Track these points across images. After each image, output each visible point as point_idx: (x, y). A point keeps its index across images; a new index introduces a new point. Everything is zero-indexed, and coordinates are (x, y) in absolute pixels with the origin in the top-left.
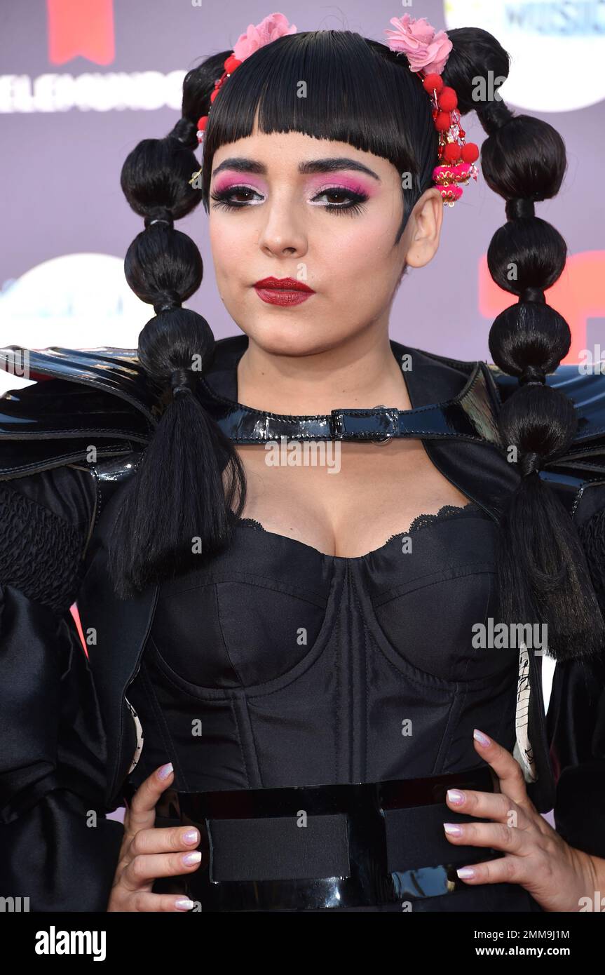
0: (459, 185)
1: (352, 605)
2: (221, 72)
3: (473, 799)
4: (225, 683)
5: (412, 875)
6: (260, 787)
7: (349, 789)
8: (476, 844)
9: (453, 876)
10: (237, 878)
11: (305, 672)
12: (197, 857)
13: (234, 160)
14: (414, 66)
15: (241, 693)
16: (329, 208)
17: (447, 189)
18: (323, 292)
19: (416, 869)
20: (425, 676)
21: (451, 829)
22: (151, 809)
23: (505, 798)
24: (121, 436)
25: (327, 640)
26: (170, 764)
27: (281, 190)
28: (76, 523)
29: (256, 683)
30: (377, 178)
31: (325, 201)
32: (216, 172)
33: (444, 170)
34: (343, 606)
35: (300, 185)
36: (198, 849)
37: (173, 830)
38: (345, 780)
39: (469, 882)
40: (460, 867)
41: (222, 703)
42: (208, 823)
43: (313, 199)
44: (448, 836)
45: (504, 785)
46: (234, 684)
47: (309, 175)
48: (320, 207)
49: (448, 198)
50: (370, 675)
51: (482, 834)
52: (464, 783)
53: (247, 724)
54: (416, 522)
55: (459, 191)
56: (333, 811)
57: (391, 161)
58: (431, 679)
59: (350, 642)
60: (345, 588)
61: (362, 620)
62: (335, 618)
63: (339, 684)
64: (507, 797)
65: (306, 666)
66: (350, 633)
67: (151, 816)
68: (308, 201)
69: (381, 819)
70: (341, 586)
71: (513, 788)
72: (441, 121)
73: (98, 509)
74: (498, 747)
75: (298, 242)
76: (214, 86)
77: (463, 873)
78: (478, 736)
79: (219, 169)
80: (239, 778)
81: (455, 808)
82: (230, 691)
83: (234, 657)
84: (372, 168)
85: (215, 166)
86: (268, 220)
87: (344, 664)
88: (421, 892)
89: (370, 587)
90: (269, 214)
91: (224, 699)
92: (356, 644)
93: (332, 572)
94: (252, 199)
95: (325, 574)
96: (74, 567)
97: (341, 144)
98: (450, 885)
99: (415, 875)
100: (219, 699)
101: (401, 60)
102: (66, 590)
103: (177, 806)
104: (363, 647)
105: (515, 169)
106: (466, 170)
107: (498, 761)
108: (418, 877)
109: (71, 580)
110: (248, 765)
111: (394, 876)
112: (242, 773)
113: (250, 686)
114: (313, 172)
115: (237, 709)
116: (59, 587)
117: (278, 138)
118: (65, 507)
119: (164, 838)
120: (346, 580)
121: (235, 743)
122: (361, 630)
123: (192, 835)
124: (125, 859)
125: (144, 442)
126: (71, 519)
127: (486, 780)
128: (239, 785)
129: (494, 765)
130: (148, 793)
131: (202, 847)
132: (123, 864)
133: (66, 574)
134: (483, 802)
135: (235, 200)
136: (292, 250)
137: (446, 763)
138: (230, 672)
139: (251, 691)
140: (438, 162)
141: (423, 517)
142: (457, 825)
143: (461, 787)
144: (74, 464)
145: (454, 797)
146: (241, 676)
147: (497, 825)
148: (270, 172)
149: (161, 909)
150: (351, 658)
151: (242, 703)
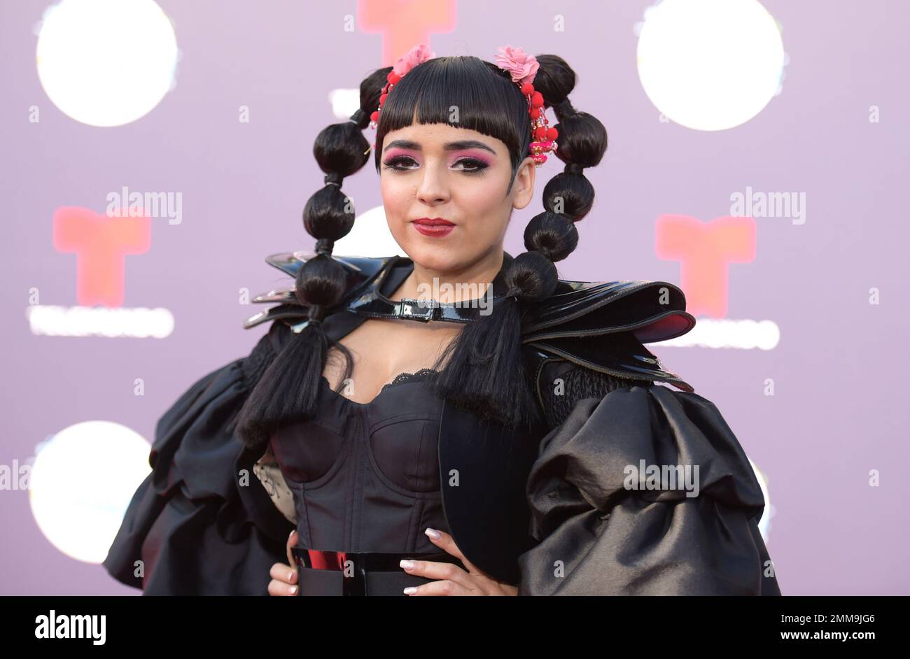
0: (545, 154)
1: (359, 434)
2: (385, 82)
11: (333, 476)
13: (399, 141)
14: (515, 78)
15: (302, 487)
16: (464, 171)
17: (537, 157)
18: (462, 225)
20: (396, 486)
27: (430, 161)
30: (494, 153)
31: (461, 167)
32: (386, 149)
33: (536, 145)
34: (354, 435)
35: (443, 157)
36: (296, 583)
38: (347, 550)
43: (452, 167)
46: (298, 480)
47: (450, 151)
48: (457, 171)
49: (538, 163)
50: (364, 482)
53: (304, 506)
54: (398, 377)
55: (545, 158)
57: (504, 142)
58: (400, 488)
59: (356, 459)
61: (363, 444)
63: (348, 486)
66: (356, 453)
68: (449, 168)
69: (362, 578)
72: (534, 113)
75: (444, 194)
76: (380, 91)
79: (389, 147)
82: (298, 485)
84: (491, 147)
85: (385, 145)
86: (423, 180)
87: (351, 473)
90: (423, 178)
92: (359, 459)
94: (412, 165)
97: (471, 131)
101: (507, 74)
104: (362, 463)
105: (571, 143)
106: (550, 145)
107: (451, 547)
113: (306, 482)
114: (453, 149)
115: (300, 496)
117: (429, 127)
122: (362, 452)
135: (400, 165)
136: (440, 200)
139: (306, 485)
140: (531, 141)
141: (403, 375)
145: (406, 564)
148: (424, 149)
150: (355, 470)
151: (302, 493)
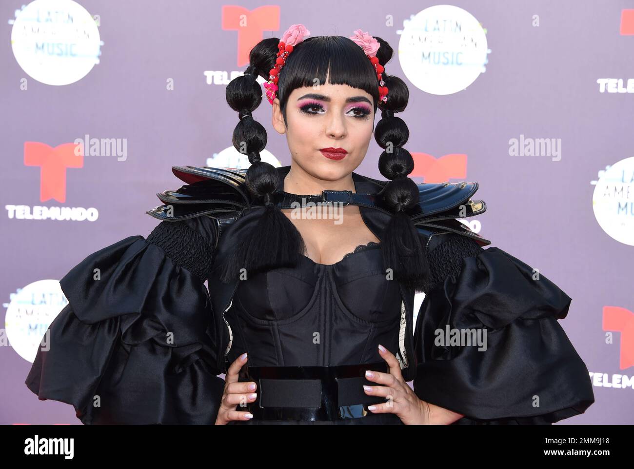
1: (327, 286)
3: (377, 375)
4: (268, 317)
5: (348, 408)
6: (284, 366)
7: (323, 368)
8: (378, 396)
9: (367, 409)
10: (271, 406)
11: (304, 315)
12: (255, 395)
14: (367, 53)
15: (275, 323)
18: (351, 153)
19: (350, 405)
20: (358, 319)
21: (366, 388)
22: (237, 374)
23: (392, 376)
24: (230, 203)
25: (315, 301)
26: (246, 354)
27: (336, 109)
28: (211, 241)
29: (282, 319)
31: (352, 113)
34: (323, 286)
35: (343, 107)
36: (255, 392)
37: (245, 383)
38: (321, 365)
39: (373, 412)
40: (370, 405)
41: (267, 327)
42: (260, 380)
43: (347, 113)
44: (365, 392)
45: (392, 370)
46: (272, 318)
48: (350, 117)
50: (334, 318)
51: (380, 391)
52: (373, 368)
53: (278, 336)
54: (357, 248)
56: (315, 378)
58: (361, 321)
59: (325, 303)
60: (324, 277)
61: (331, 292)
62: (319, 291)
63: (319, 320)
64: (393, 375)
65: (307, 311)
66: (325, 298)
67: (237, 377)
68: (345, 114)
69: (336, 383)
70: (322, 277)
71: (396, 372)
73: (219, 236)
74: (390, 353)
77: (370, 408)
78: (381, 348)
80: (274, 361)
81: (369, 379)
82: (270, 322)
83: (272, 305)
87: (322, 312)
88: (352, 416)
89: (336, 278)
90: (332, 120)
91: (268, 325)
92: (328, 302)
93: (319, 270)
94: (319, 111)
95: (315, 272)
96: (209, 262)
97: (361, 90)
98: (365, 413)
99: (350, 408)
100: (266, 325)
102: (205, 272)
103: (248, 373)
104: (331, 304)
107: (390, 359)
108: (352, 409)
109: (208, 267)
110: (279, 355)
111: (341, 408)
112: (275, 359)
113: (279, 320)
115: (273, 330)
116: (203, 270)
117: (337, 87)
118: (207, 233)
119: (241, 386)
120: (325, 275)
121: (273, 345)
122: (331, 297)
123: (253, 386)
124: (224, 395)
125: (241, 206)
126: (209, 239)
127: (384, 367)
128: (275, 364)
129: (387, 361)
130: (236, 367)
131: (257, 391)
132: (223, 398)
133: (206, 264)
134: (381, 377)
135: (311, 110)
137: (366, 359)
138: (270, 312)
139: (279, 322)
141: (360, 246)
142: (369, 387)
143: (372, 370)
144: (209, 215)
145: (369, 374)
146: (276, 314)
147: (388, 388)
148: (332, 101)
149: (238, 418)
150: (325, 310)
151: (276, 327)
